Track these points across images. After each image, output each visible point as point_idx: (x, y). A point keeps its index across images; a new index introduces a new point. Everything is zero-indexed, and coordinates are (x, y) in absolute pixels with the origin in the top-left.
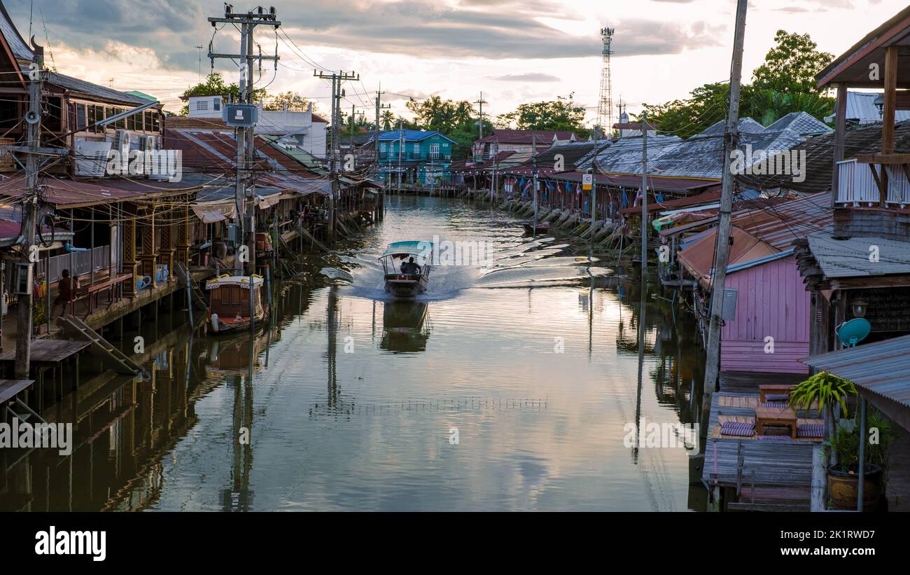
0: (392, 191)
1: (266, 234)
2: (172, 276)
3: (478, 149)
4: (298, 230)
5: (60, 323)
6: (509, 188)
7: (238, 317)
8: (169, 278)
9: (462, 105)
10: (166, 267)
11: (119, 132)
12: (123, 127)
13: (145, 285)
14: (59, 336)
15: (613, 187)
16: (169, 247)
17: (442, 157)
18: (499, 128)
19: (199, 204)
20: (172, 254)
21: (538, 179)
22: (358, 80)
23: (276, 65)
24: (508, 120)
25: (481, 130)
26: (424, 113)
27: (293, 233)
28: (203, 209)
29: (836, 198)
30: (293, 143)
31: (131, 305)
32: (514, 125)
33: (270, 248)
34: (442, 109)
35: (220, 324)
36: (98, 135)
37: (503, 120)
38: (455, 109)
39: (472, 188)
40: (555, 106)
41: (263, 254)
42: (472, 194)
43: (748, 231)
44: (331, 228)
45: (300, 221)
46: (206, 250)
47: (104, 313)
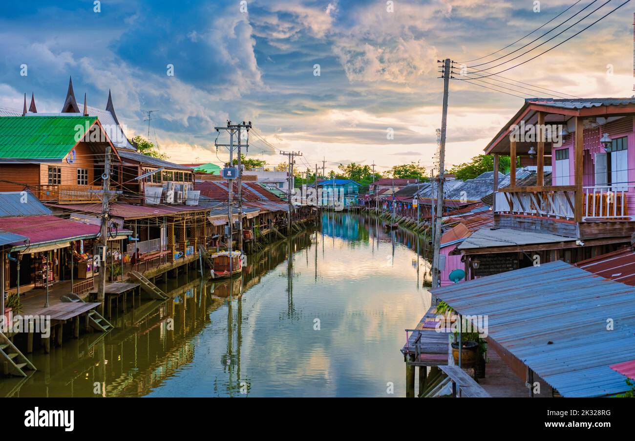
0: (330, 209)
1: (250, 231)
2: (196, 252)
3: (371, 188)
4: (271, 228)
5: (129, 275)
6: (385, 207)
7: (225, 271)
8: (194, 253)
9: (366, 167)
10: (193, 247)
11: (168, 183)
12: (172, 180)
13: (180, 256)
14: (128, 281)
15: (428, 205)
16: (194, 237)
17: (354, 193)
18: (384, 177)
19: (211, 217)
20: (196, 241)
21: (396, 202)
22: (302, 155)
23: (247, 149)
24: (388, 174)
25: (374, 179)
26: (347, 171)
27: (269, 230)
28: (214, 219)
29: (495, 210)
30: (274, 187)
31: (172, 266)
32: (391, 176)
33: (252, 237)
34: (356, 169)
35: (215, 275)
36: (158, 184)
37: (386, 174)
38: (362, 169)
39: (368, 207)
40: (410, 167)
41: (249, 240)
42: (368, 210)
43: (467, 226)
44: (289, 227)
45: (273, 224)
46: (216, 238)
47: (155, 270)
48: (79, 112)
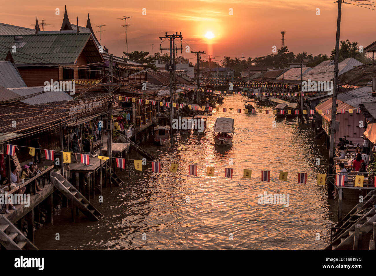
2: (151, 120)
17: (231, 76)
20: (151, 113)
22: (205, 53)
23: (181, 51)
29: (373, 89)
30: (184, 74)
34: (230, 61)
45: (188, 99)
48: (72, 30)
